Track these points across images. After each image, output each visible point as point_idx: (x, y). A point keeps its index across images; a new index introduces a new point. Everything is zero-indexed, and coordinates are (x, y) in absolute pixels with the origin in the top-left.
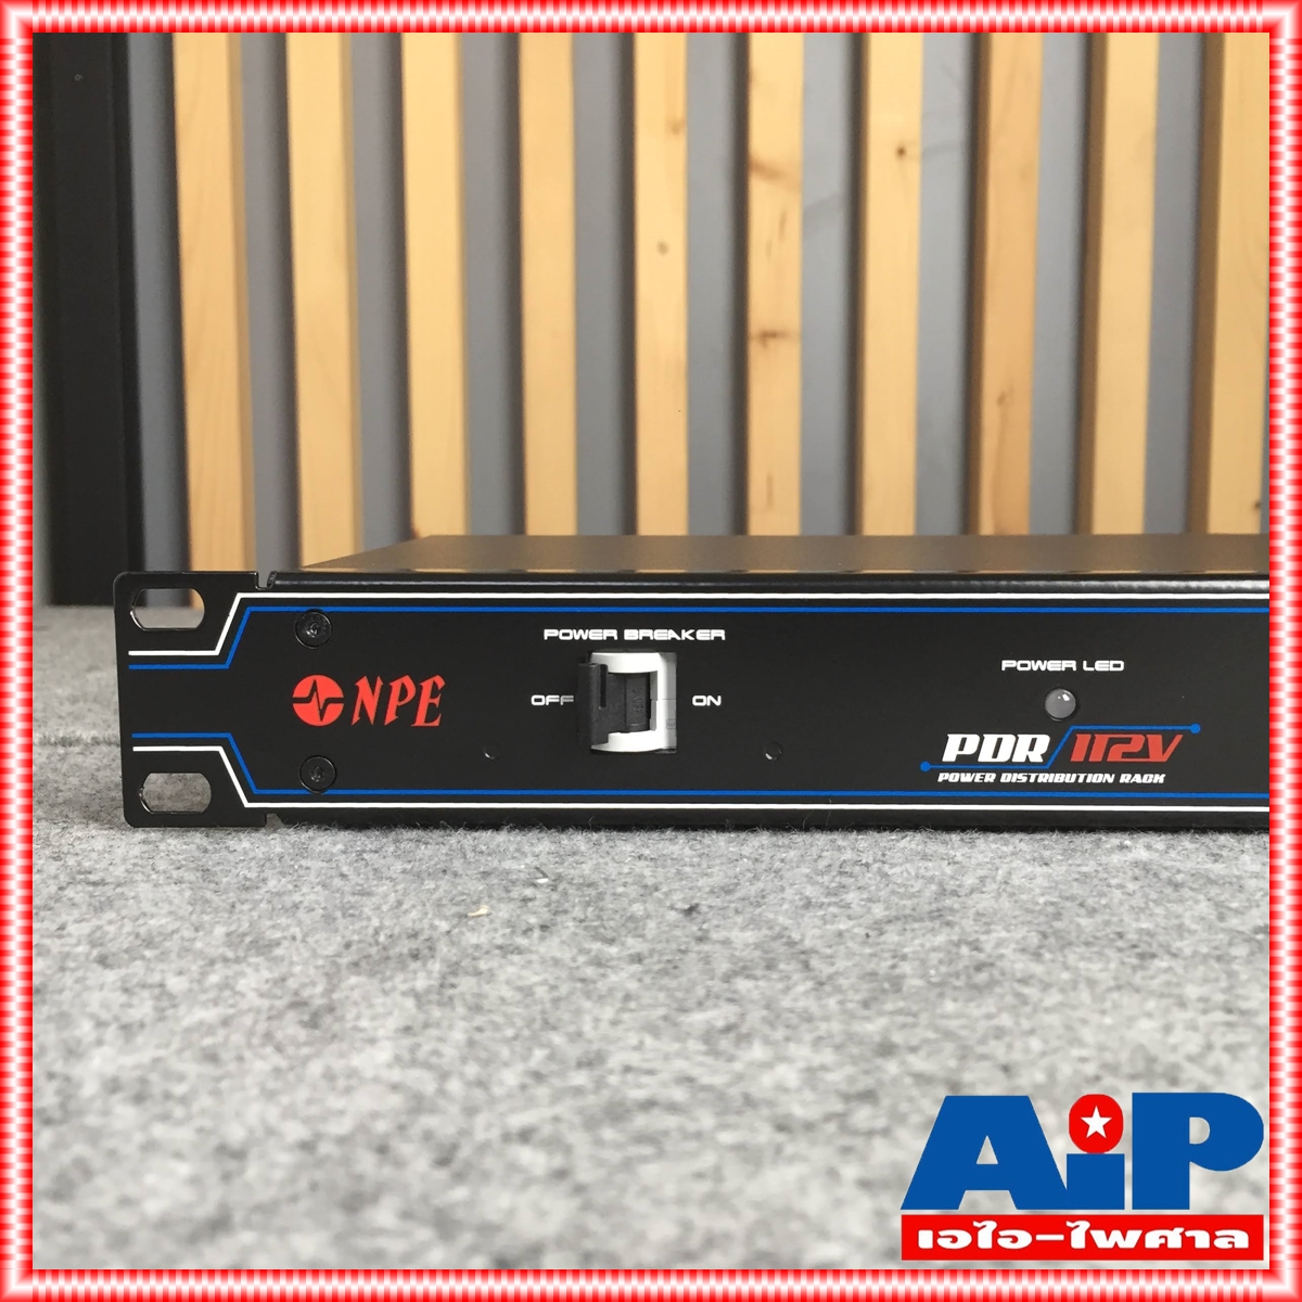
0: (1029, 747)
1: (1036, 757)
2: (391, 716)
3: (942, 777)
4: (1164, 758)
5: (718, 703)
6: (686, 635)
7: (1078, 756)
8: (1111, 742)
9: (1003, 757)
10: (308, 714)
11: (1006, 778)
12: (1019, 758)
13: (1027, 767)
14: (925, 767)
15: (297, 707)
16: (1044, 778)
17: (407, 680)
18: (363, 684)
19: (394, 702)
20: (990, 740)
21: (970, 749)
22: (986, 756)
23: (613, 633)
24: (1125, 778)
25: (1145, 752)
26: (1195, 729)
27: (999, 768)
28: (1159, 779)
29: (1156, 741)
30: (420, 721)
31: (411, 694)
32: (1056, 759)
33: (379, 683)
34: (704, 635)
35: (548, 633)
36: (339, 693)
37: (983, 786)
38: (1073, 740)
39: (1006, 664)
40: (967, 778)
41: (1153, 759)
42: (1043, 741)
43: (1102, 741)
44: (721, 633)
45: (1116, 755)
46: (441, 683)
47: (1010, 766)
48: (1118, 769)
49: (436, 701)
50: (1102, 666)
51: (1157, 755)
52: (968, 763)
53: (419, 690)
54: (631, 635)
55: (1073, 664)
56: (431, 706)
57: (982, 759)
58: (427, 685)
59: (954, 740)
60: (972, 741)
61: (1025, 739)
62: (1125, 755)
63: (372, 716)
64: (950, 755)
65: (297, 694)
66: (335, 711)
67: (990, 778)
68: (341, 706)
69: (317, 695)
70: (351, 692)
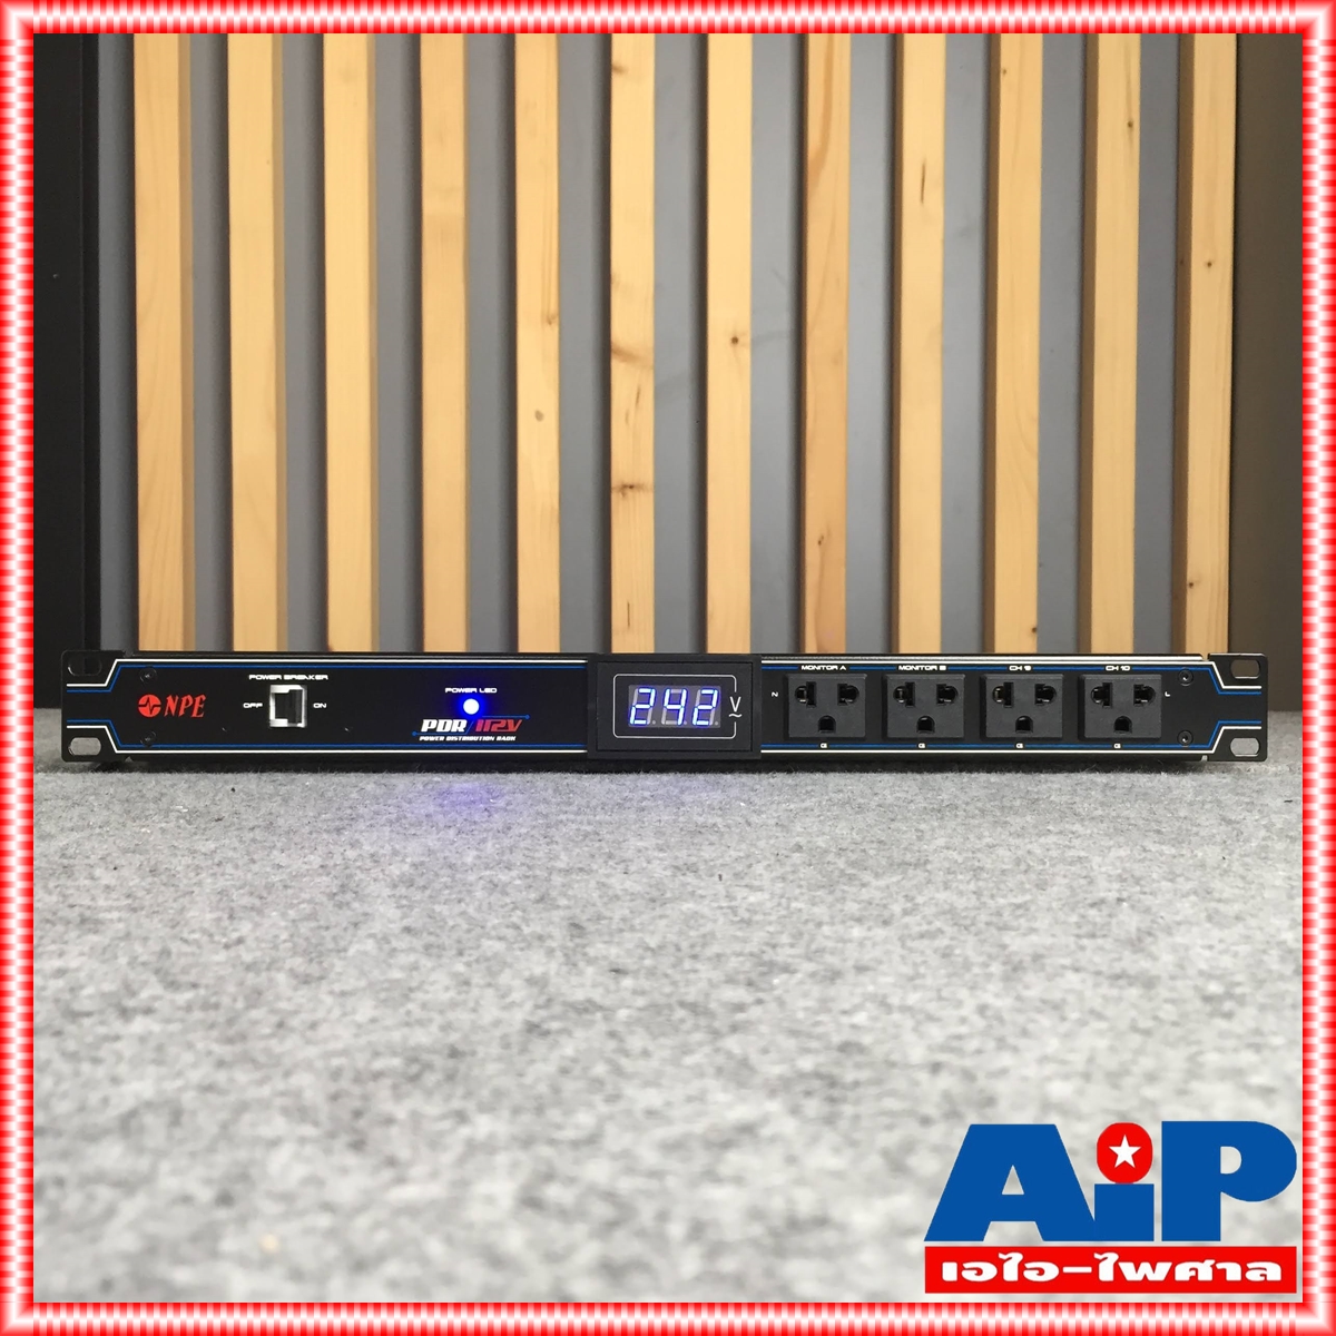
0: (458, 725)
1: (461, 730)
2: (182, 713)
3: (421, 738)
4: (515, 730)
5: (325, 706)
6: (311, 677)
7: (478, 729)
8: (492, 723)
9: (447, 730)
10: (145, 711)
11: (449, 739)
12: (454, 730)
13: (457, 734)
14: (414, 734)
15: (140, 709)
16: (465, 738)
17: (189, 697)
18: (170, 698)
19: (183, 706)
20: (442, 722)
21: (433, 726)
22: (440, 729)
23: (280, 677)
24: (499, 738)
25: (506, 727)
26: (527, 717)
27: (445, 734)
28: (513, 738)
29: (511, 722)
30: (194, 715)
31: (191, 703)
32: (470, 731)
33: (177, 698)
34: (319, 677)
35: (251, 677)
36: (159, 703)
37: (439, 742)
38: (477, 722)
39: (447, 690)
40: (432, 739)
41: (510, 730)
42: (464, 723)
43: (488, 722)
44: (326, 677)
45: (494, 729)
46: (204, 698)
47: (450, 734)
48: (495, 734)
49: (202, 707)
50: (488, 690)
51: (512, 728)
52: (432, 732)
53: (194, 701)
54: (287, 677)
55: (475, 690)
56: (199, 708)
57: (438, 730)
58: (198, 699)
59: (426, 722)
60: (434, 722)
61: (456, 722)
62: (498, 729)
63: (173, 712)
64: (425, 728)
65: (140, 703)
66: (157, 711)
67: (442, 738)
68: (159, 709)
69: (149, 706)
70: (164, 703)
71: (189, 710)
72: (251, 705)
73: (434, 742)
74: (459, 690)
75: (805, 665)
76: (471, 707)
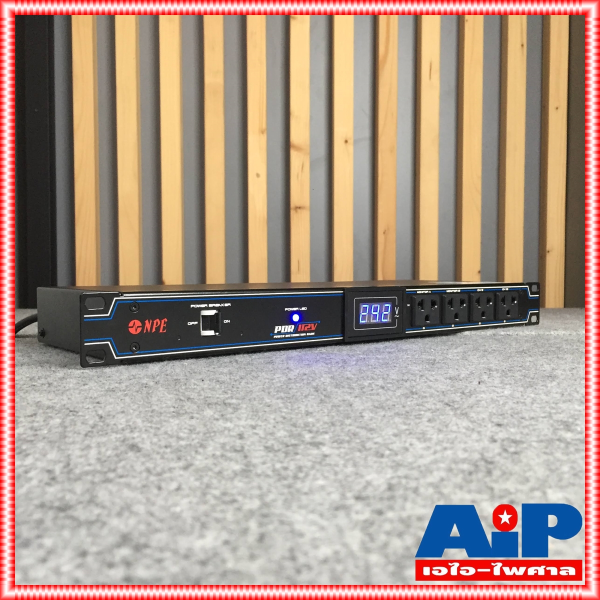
0: (290, 328)
1: (292, 331)
2: (154, 330)
3: (275, 337)
5: (229, 322)
6: (222, 305)
7: (299, 330)
8: (305, 326)
9: (286, 331)
10: (132, 331)
11: (287, 336)
12: (289, 331)
13: (290, 333)
14: (271, 335)
15: (129, 329)
16: (294, 335)
17: (158, 320)
18: (147, 322)
19: (155, 326)
20: (283, 327)
21: (279, 330)
22: (282, 331)
23: (206, 306)
24: (308, 334)
25: (311, 328)
26: (320, 322)
27: (285, 334)
28: (314, 333)
29: (313, 325)
30: (161, 331)
31: (159, 324)
32: (296, 331)
33: (151, 321)
34: (226, 305)
35: (192, 306)
36: (141, 325)
37: (282, 338)
38: (298, 326)
39: (286, 309)
40: (279, 336)
41: (312, 329)
42: (293, 326)
43: (303, 325)
44: (230, 304)
45: (306, 329)
46: (166, 320)
47: (287, 333)
48: (306, 332)
49: (165, 325)
50: (303, 309)
51: (313, 329)
52: (279, 333)
53: (161, 322)
54: (210, 306)
55: (298, 309)
58: (163, 321)
59: (277, 327)
60: (280, 328)
61: (290, 326)
62: (308, 329)
63: (149, 330)
64: (276, 331)
65: (129, 326)
66: (139, 330)
67: (284, 336)
68: (141, 328)
69: (135, 326)
70: (144, 324)
71: (158, 329)
72: (192, 323)
73: (280, 338)
74: (291, 309)
75: (418, 291)
76: (296, 318)
